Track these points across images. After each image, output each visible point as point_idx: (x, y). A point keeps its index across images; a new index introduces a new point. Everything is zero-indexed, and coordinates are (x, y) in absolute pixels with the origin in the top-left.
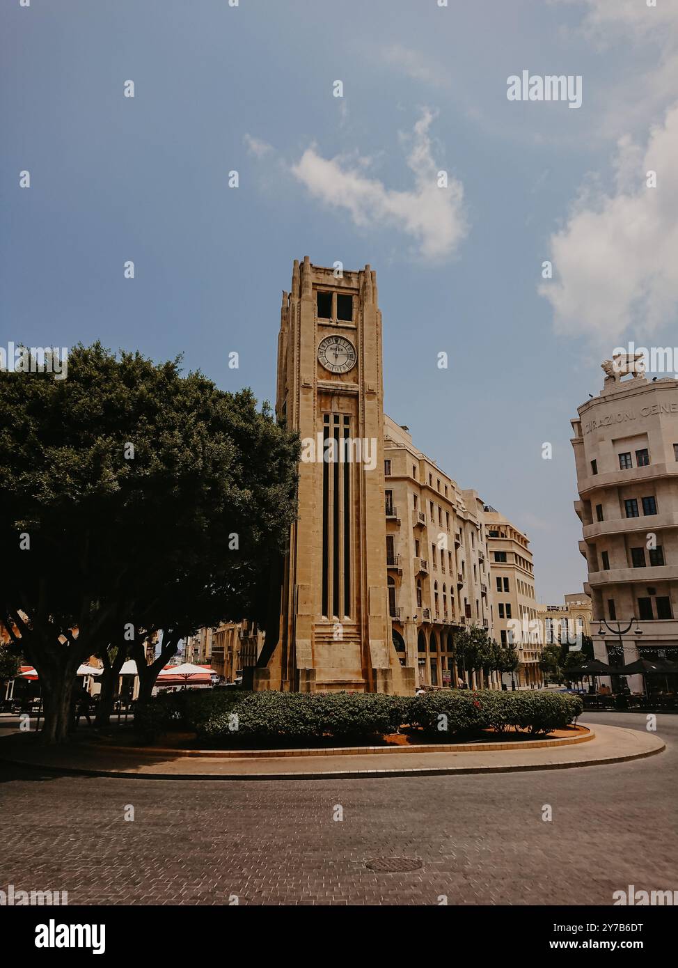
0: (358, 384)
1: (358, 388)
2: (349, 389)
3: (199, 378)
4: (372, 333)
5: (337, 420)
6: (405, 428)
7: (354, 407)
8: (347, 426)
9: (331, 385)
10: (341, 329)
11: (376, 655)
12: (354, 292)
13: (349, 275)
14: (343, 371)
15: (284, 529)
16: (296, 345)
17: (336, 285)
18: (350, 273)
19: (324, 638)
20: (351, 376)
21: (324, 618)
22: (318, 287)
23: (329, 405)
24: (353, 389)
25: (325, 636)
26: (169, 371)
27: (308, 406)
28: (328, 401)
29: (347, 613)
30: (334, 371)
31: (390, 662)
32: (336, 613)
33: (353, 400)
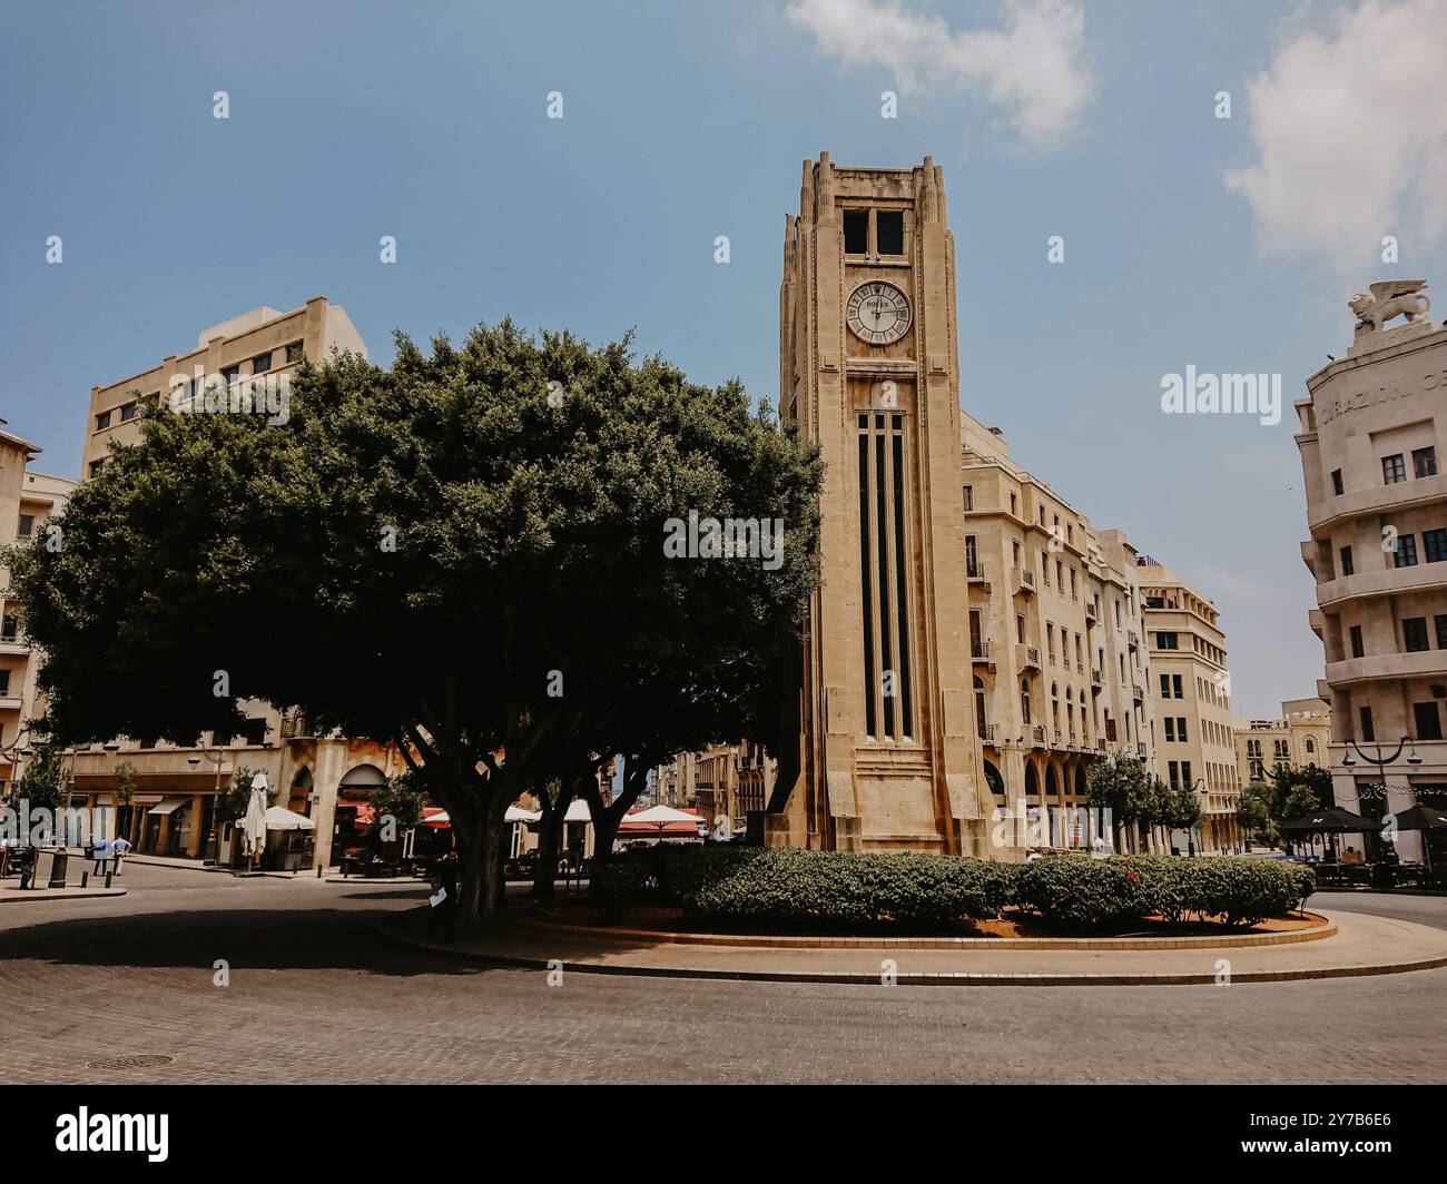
0: (914, 359)
1: (914, 367)
2: (901, 369)
3: (661, 366)
4: (937, 272)
5: (880, 422)
6: (995, 431)
7: (908, 399)
8: (897, 433)
9: (870, 364)
10: (884, 270)
11: (959, 798)
12: (905, 205)
13: (896, 177)
14: (889, 340)
15: (801, 601)
16: (810, 302)
17: (875, 195)
18: (899, 173)
19: (871, 769)
20: (903, 347)
21: (870, 739)
22: (844, 203)
23: (867, 398)
24: (907, 370)
25: (873, 766)
26: (615, 359)
27: (833, 402)
28: (866, 393)
29: (908, 732)
30: (874, 341)
31: (982, 809)
32: (889, 731)
33: (908, 388)
